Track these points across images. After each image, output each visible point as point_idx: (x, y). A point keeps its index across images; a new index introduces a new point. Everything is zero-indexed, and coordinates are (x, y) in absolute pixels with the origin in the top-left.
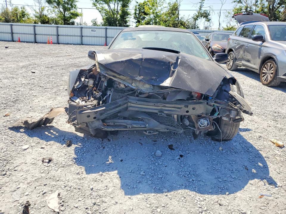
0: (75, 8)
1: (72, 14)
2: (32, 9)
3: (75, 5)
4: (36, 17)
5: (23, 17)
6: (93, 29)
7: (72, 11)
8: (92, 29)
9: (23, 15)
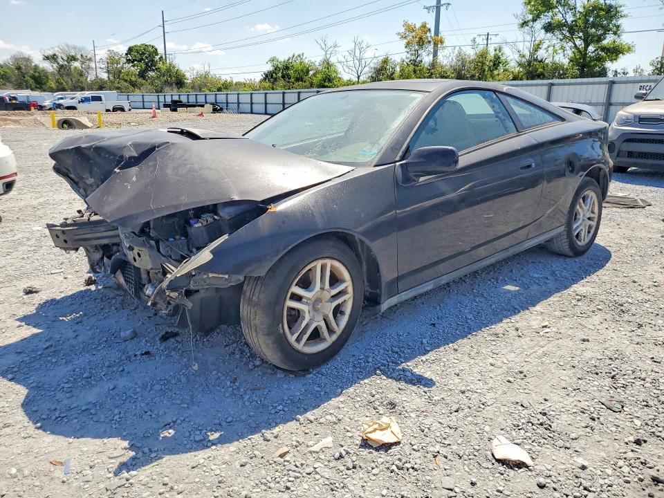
0: (615, 33)
1: (603, 49)
2: (514, 50)
3: (618, 27)
4: (520, 65)
5: (496, 69)
6: (646, 84)
7: (605, 42)
8: (642, 84)
9: (497, 62)
